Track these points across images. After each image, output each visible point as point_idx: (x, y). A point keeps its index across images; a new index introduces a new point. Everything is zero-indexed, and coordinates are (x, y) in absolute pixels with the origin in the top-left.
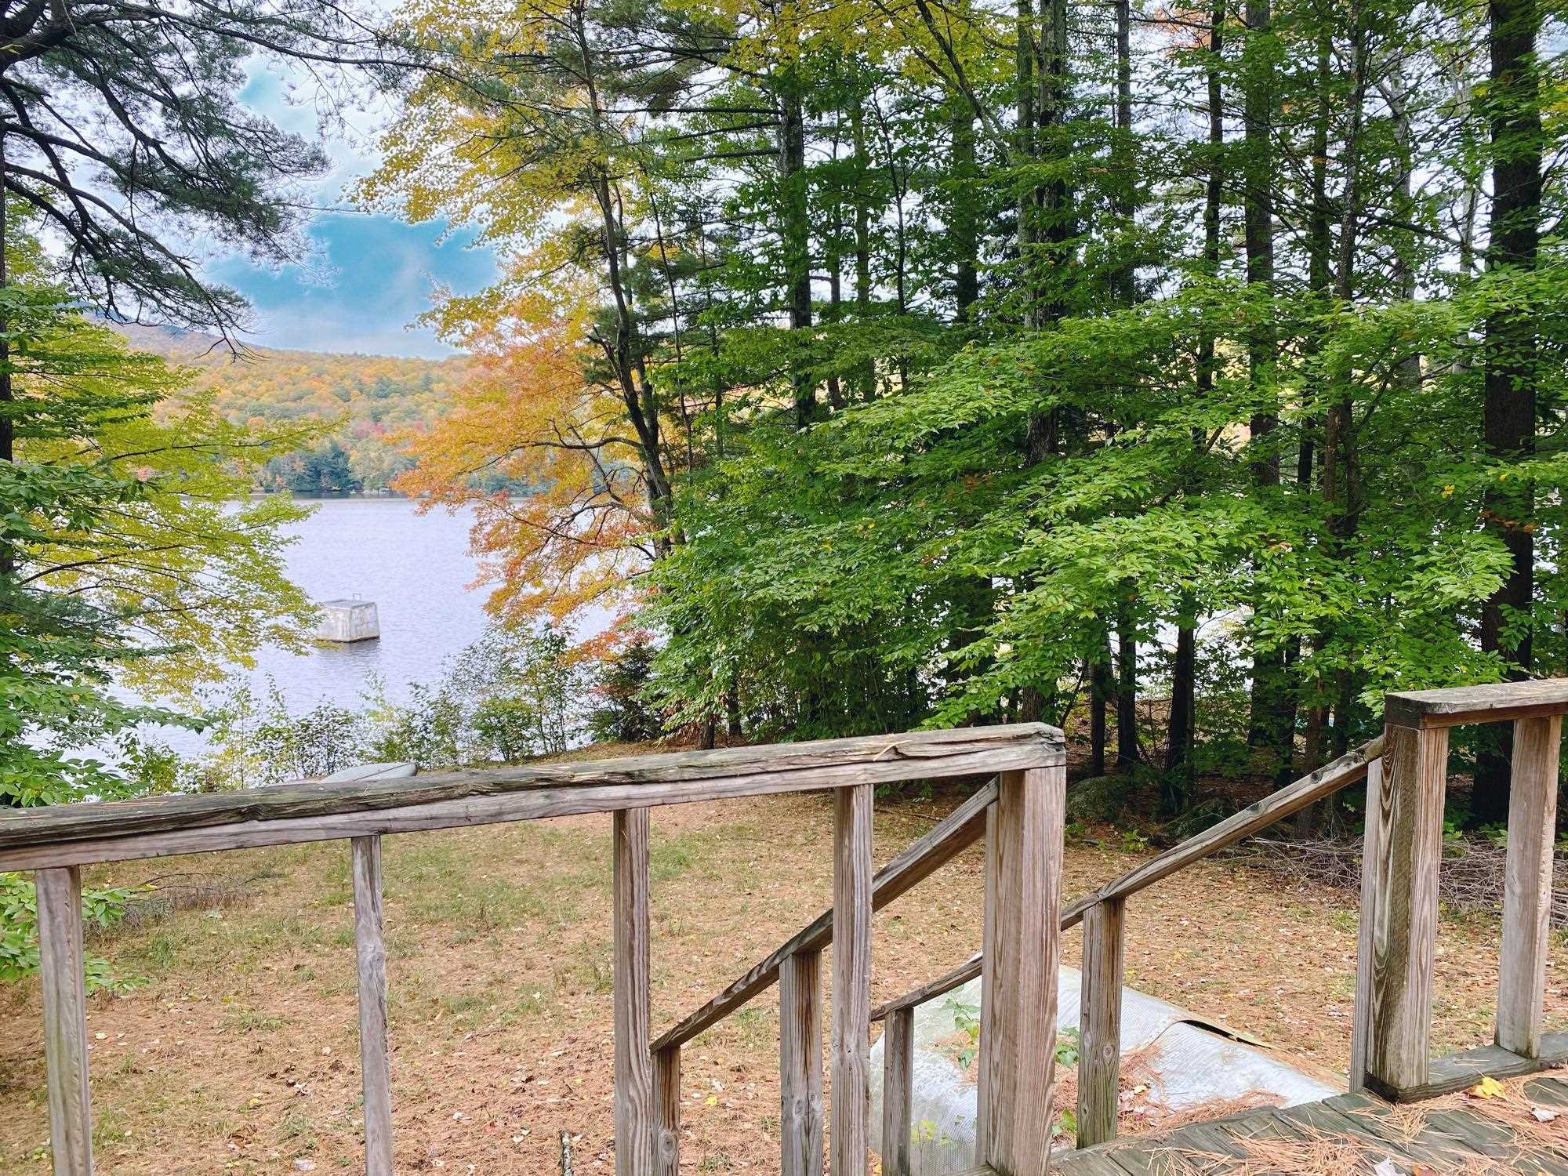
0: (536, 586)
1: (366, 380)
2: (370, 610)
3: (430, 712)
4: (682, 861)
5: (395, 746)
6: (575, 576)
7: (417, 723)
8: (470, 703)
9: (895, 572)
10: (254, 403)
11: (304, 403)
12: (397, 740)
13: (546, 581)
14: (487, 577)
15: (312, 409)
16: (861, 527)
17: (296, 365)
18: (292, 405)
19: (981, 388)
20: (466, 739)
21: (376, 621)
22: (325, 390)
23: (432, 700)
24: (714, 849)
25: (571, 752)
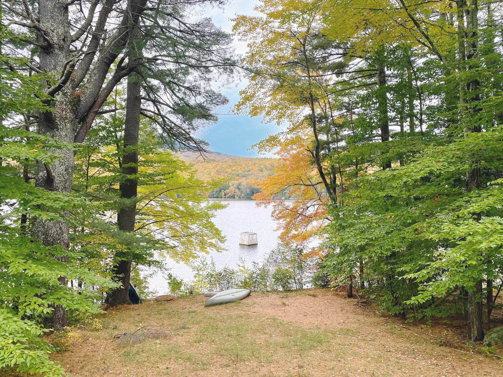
0: (296, 231)
1: (267, 165)
2: (255, 236)
3: (258, 272)
4: (320, 342)
5: (247, 282)
6: (309, 228)
7: (255, 275)
8: (272, 270)
9: (402, 236)
10: (237, 173)
11: (250, 173)
12: (248, 280)
13: (299, 229)
14: (280, 228)
15: (252, 174)
16: (389, 217)
17: (249, 162)
18: (246, 173)
19: (434, 162)
20: (270, 281)
21: (257, 239)
22: (256, 169)
23: (260, 268)
24: (334, 337)
25: (304, 289)
